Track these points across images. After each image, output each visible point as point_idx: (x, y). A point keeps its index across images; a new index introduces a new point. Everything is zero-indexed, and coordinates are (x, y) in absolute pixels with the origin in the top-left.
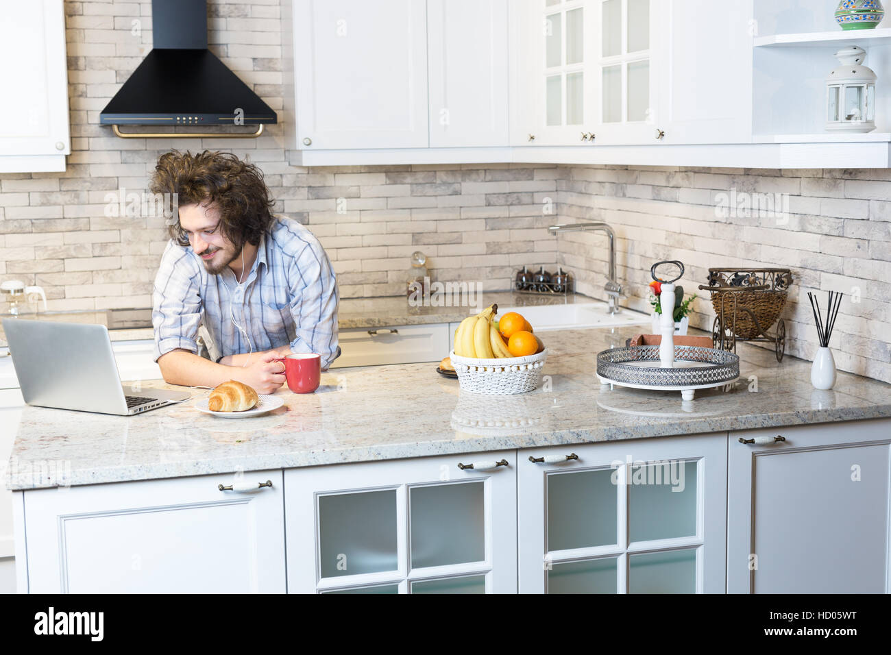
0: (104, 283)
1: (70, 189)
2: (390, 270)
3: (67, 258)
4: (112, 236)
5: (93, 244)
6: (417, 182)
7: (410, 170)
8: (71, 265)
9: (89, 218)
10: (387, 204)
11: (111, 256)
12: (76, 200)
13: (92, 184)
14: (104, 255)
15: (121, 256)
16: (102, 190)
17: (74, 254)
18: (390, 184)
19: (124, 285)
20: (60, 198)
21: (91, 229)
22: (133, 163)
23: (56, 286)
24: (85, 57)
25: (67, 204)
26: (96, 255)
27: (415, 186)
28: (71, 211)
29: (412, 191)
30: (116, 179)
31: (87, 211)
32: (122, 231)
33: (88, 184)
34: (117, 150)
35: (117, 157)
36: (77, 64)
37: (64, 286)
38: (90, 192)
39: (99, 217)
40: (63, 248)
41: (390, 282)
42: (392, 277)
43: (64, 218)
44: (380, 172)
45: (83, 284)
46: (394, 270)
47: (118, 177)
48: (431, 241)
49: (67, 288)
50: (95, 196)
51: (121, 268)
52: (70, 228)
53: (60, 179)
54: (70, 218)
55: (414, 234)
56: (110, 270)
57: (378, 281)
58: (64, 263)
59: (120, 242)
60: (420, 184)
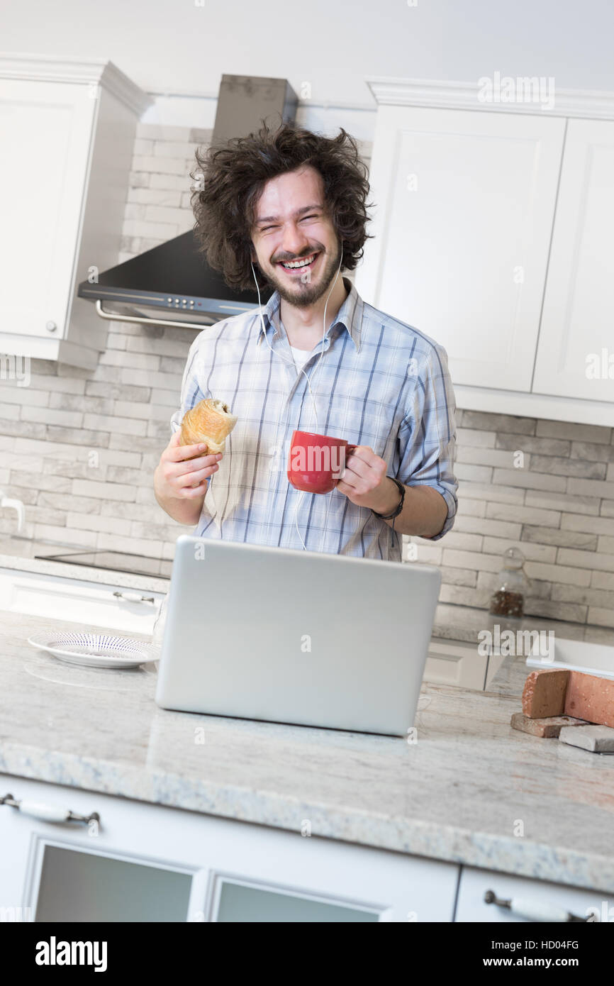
0: (111, 517)
1: (96, 394)
2: (481, 571)
3: (78, 478)
4: (132, 459)
5: (109, 466)
6: (541, 452)
7: (532, 433)
8: (78, 487)
9: (109, 433)
10: (492, 477)
11: (126, 484)
12: (99, 409)
13: (121, 392)
14: (118, 481)
15: (138, 487)
16: (131, 401)
17: (84, 473)
18: (499, 449)
19: (135, 524)
20: (83, 404)
21: (110, 447)
22: (173, 373)
23: (59, 510)
24: (142, 238)
25: (88, 412)
26: (110, 479)
27: (536, 458)
28: (92, 422)
29: (531, 464)
30: (149, 390)
31: (112, 424)
32: (145, 456)
33: (116, 391)
34: (157, 355)
35: (155, 363)
36: (130, 245)
37: (67, 511)
38: (117, 402)
39: (122, 434)
40: (76, 465)
41: (479, 587)
42: (484, 580)
43: (82, 429)
44: (489, 431)
45: (89, 513)
46: (487, 572)
47: (151, 388)
48: (548, 540)
49: (69, 515)
50: (122, 407)
51: (134, 502)
52: (86, 441)
53: (88, 381)
54: (88, 430)
55: (524, 527)
56: (122, 501)
57: (462, 583)
58: (71, 484)
59: (139, 469)
60: (545, 456)
